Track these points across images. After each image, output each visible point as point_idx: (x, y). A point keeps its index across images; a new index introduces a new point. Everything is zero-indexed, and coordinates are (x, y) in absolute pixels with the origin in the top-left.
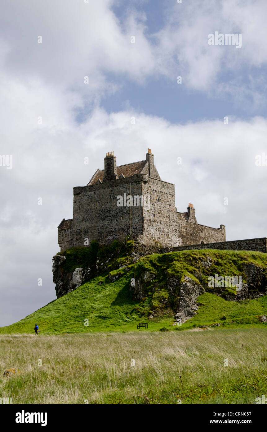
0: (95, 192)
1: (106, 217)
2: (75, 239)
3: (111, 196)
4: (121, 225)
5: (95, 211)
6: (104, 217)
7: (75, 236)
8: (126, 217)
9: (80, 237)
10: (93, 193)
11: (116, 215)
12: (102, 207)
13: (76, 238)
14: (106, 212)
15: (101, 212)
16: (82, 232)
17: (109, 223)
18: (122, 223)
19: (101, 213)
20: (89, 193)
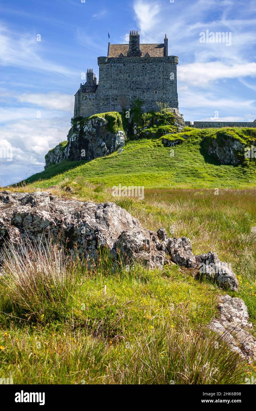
0: (124, 65)
1: (137, 88)
2: (101, 104)
3: (142, 70)
4: (154, 97)
5: (124, 82)
6: (135, 88)
7: (102, 101)
8: (160, 91)
9: (108, 103)
10: (122, 65)
11: (149, 89)
12: (132, 79)
13: (103, 103)
14: (137, 84)
15: (132, 83)
16: (110, 98)
17: (140, 94)
18: (155, 96)
19: (132, 84)
20: (118, 65)
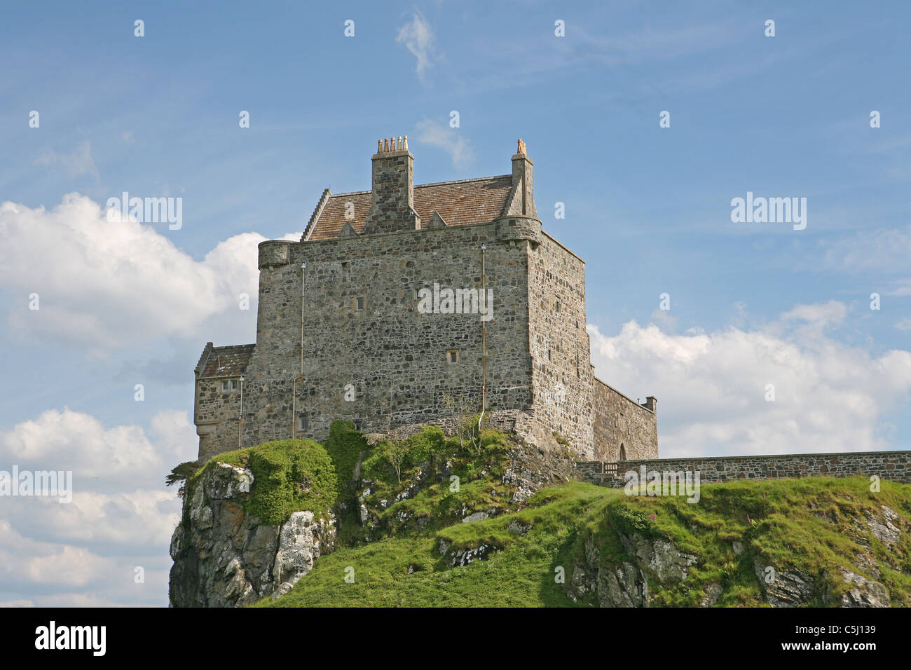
0: (344, 264)
1: (387, 347)
2: (262, 414)
3: (406, 280)
4: (446, 377)
5: (343, 326)
6: (380, 348)
7: (263, 401)
8: (466, 353)
9: (284, 409)
10: (336, 265)
11: (428, 345)
12: (370, 314)
13: (270, 410)
14: (387, 331)
15: (368, 329)
16: (291, 390)
17: (397, 367)
18: (450, 372)
19: (369, 334)
20: (321, 266)
